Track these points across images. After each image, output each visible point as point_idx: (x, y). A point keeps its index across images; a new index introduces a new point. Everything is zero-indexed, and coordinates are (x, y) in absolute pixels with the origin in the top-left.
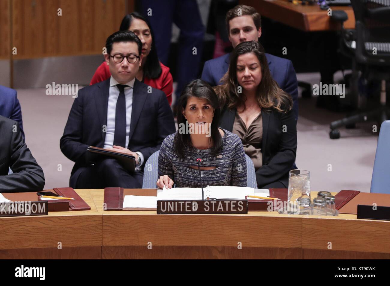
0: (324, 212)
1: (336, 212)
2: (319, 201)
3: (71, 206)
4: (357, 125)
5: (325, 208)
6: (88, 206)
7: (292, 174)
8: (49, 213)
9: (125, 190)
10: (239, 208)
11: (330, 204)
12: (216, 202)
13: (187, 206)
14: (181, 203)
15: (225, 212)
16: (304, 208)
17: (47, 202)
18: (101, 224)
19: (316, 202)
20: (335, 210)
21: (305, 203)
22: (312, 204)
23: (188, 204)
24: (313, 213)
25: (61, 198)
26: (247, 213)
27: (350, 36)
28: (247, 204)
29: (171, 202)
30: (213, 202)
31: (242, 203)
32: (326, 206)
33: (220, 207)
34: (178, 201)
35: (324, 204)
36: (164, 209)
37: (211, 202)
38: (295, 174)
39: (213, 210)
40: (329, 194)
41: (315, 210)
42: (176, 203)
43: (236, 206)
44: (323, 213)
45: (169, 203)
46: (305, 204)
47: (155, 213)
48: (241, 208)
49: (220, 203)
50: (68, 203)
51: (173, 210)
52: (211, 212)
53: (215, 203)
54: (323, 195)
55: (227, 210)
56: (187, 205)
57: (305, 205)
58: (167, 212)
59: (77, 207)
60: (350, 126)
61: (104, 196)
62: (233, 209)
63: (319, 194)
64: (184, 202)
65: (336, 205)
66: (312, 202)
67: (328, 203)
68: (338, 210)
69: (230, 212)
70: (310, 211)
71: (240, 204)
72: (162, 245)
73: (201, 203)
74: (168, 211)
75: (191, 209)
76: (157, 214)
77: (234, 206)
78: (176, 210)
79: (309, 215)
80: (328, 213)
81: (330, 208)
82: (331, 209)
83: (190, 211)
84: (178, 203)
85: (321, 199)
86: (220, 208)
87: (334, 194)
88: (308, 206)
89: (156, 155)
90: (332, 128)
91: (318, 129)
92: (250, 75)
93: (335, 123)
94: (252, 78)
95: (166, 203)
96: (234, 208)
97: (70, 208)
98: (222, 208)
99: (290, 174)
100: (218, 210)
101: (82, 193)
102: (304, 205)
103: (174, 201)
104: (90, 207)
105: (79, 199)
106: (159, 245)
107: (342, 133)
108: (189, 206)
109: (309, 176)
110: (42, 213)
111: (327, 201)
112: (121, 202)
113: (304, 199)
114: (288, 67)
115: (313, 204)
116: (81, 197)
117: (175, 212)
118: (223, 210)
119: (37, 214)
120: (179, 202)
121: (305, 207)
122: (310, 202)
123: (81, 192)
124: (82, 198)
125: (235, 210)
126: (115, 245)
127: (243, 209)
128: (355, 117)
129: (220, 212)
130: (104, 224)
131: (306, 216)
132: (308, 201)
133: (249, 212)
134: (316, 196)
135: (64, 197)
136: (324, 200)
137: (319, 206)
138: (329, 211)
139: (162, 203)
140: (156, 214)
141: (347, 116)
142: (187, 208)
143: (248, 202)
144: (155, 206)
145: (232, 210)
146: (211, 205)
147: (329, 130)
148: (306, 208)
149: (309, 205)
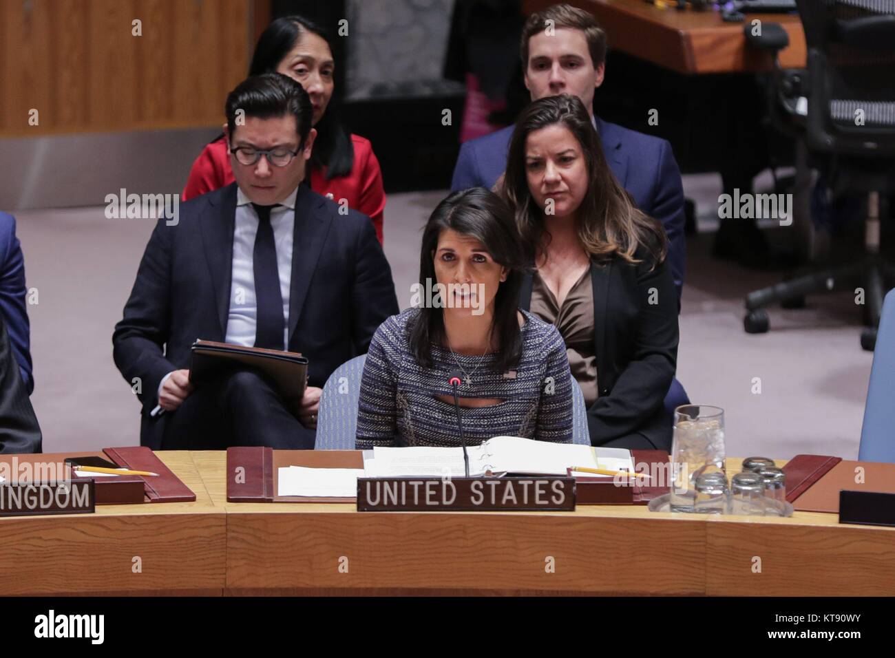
0: (758, 506)
1: (786, 507)
2: (746, 480)
3: (150, 492)
4: (809, 299)
5: (761, 496)
6: (189, 492)
7: (680, 416)
8: (97, 508)
9: (276, 454)
10: (554, 498)
11: (772, 487)
12: (499, 483)
13: (429, 493)
14: (416, 484)
15: (520, 507)
16: (711, 498)
17: (93, 481)
18: (221, 534)
19: (739, 483)
20: (783, 503)
21: (713, 486)
22: (730, 488)
23: (432, 487)
24: (731, 511)
25: (124, 471)
26: (573, 509)
27: (795, 84)
28: (575, 488)
29: (391, 481)
30: (493, 484)
31: (562, 486)
32: (763, 493)
33: (509, 495)
34: (407, 480)
35: (757, 489)
36: (373, 498)
37: (488, 483)
38: (688, 416)
39: (493, 501)
40: (771, 463)
41: (737, 503)
42: (404, 484)
43: (548, 493)
44: (756, 511)
45: (386, 485)
46: (712, 488)
47: (352, 509)
48: (558, 497)
49: (509, 485)
50: (143, 484)
51: (395, 501)
52: (486, 506)
53: (496, 486)
54: (756, 466)
55: (526, 501)
56: (431, 490)
57: (714, 489)
58: (381, 507)
59: (162, 493)
60: (793, 303)
61: (225, 468)
62: (540, 499)
63: (747, 465)
64: (421, 483)
65: (787, 490)
66: (730, 483)
67: (767, 486)
68: (791, 502)
69: (532, 506)
70: (725, 506)
71: (558, 487)
72: (369, 585)
73: (463, 484)
74: (383, 505)
75: (440, 500)
76: (358, 510)
77: (543, 492)
78: (404, 502)
79: (722, 514)
80: (768, 509)
81: (772, 497)
82: (774, 501)
83: (436, 503)
84: (407, 485)
85: (751, 476)
86: (510, 498)
87: (780, 464)
88: (720, 492)
89: (347, 369)
90: (751, 307)
91: (717, 310)
92: (559, 178)
93: (756, 295)
94: (564, 186)
95: (378, 484)
96: (542, 497)
97: (146, 497)
98: (513, 497)
99: (677, 414)
100: (504, 502)
101: (175, 460)
102: (711, 491)
103: (399, 481)
104: (193, 493)
105: (166, 474)
106: (363, 586)
107: (775, 318)
108: (433, 493)
109: (722, 419)
110: (80, 509)
111: (766, 481)
112: (267, 482)
113: (708, 475)
114: (662, 157)
115: (732, 488)
116: (172, 471)
117: (399, 507)
118: (515, 502)
119: (70, 509)
120: (411, 483)
121: (712, 496)
122: (726, 482)
123: (172, 459)
124: (174, 473)
125: (546, 502)
126: (255, 585)
127: (565, 501)
128: (804, 281)
129: (509, 506)
130: (230, 535)
131: (716, 517)
132: (720, 481)
133: (578, 508)
134: (738, 468)
135: (130, 469)
136: (758, 479)
137: (746, 493)
138: (771, 505)
139: (368, 484)
140: (356, 512)
141: (786, 279)
142: (431, 496)
143: (577, 484)
144: (353, 492)
145: (538, 502)
146: (486, 490)
147: (743, 312)
148: (715, 499)
149: (723, 489)
